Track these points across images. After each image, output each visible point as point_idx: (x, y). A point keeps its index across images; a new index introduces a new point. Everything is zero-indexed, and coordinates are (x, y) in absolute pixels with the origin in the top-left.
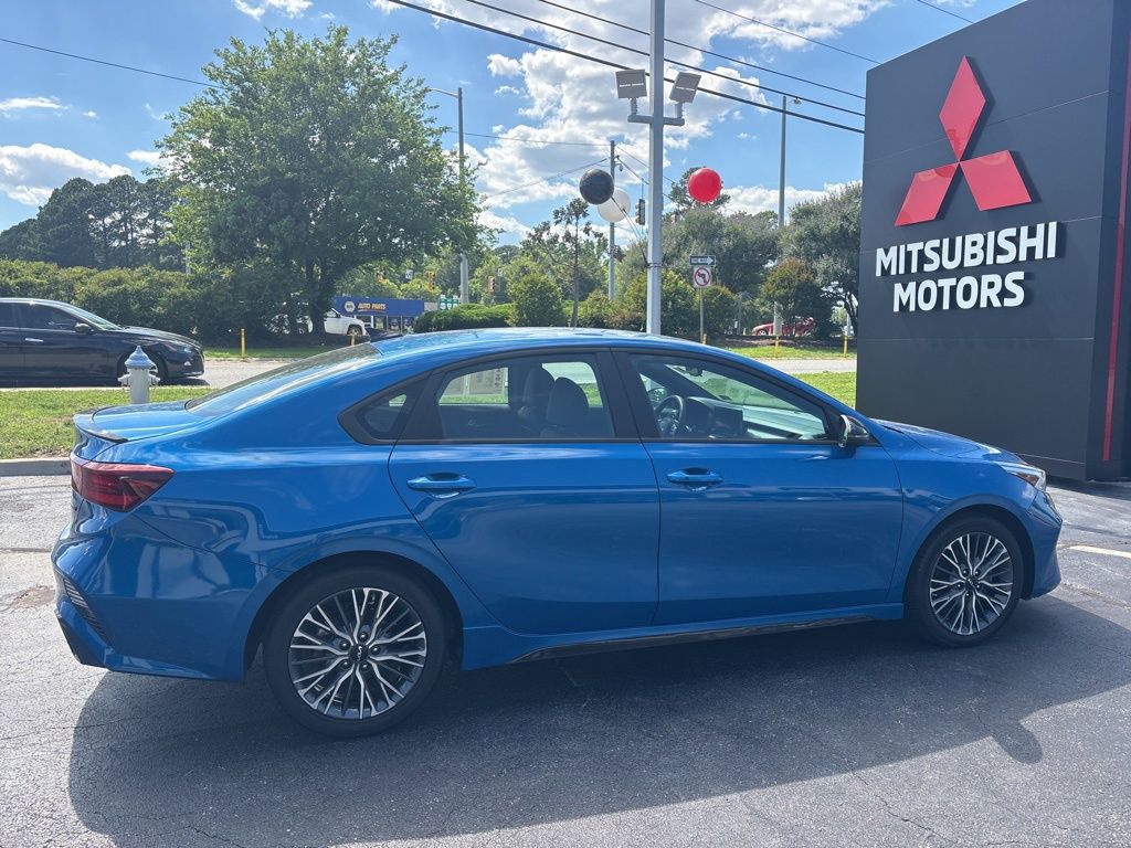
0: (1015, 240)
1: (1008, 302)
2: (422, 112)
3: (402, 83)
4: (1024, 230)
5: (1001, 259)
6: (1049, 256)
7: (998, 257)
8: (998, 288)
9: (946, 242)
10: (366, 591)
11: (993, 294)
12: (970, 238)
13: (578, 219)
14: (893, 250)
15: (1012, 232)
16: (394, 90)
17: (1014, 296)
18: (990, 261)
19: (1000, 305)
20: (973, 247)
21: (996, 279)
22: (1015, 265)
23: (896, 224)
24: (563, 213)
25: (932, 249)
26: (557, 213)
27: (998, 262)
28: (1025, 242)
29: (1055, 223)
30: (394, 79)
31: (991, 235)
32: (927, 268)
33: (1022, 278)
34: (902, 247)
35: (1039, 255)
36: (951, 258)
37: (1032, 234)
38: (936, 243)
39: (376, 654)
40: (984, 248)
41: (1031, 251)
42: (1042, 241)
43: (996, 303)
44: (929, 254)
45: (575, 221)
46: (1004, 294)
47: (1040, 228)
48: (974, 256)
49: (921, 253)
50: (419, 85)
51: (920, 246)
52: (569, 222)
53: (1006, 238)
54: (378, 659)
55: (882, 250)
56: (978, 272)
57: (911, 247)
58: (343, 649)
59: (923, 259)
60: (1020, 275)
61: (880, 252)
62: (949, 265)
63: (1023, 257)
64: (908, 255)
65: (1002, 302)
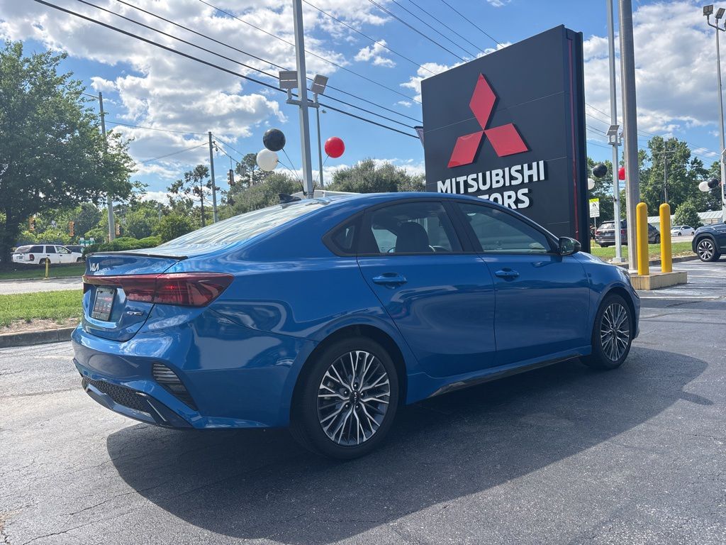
0: (521, 172)
1: (520, 206)
2: (82, 104)
3: (67, 84)
4: (526, 166)
5: (514, 183)
6: (541, 179)
7: (512, 181)
8: (514, 198)
9: (480, 175)
10: (358, 353)
11: (511, 202)
12: (494, 172)
13: (201, 178)
14: (448, 182)
15: (519, 167)
16: (61, 87)
17: (523, 202)
18: (507, 184)
19: (515, 208)
20: (496, 177)
21: (512, 193)
22: (522, 185)
23: (449, 167)
24: (191, 175)
25: (472, 179)
26: (186, 175)
27: (512, 184)
28: (527, 173)
29: (542, 161)
30: (60, 81)
31: (507, 169)
32: (470, 190)
33: (527, 192)
34: (453, 180)
35: (535, 179)
36: (484, 183)
37: (530, 168)
38: (474, 176)
39: (363, 397)
40: (504, 177)
41: (531, 177)
42: (537, 171)
43: (514, 207)
44: (471, 182)
45: (200, 180)
46: (517, 201)
47: (535, 164)
48: (498, 182)
49: (466, 182)
50: (78, 85)
51: (465, 178)
52: (196, 180)
53: (516, 171)
54: (365, 401)
55: (441, 182)
56: (501, 190)
57: (458, 179)
58: (346, 396)
59: (467, 185)
60: (526, 191)
61: (440, 183)
62: (483, 188)
63: (526, 180)
64: (458, 184)
65: (517, 206)
